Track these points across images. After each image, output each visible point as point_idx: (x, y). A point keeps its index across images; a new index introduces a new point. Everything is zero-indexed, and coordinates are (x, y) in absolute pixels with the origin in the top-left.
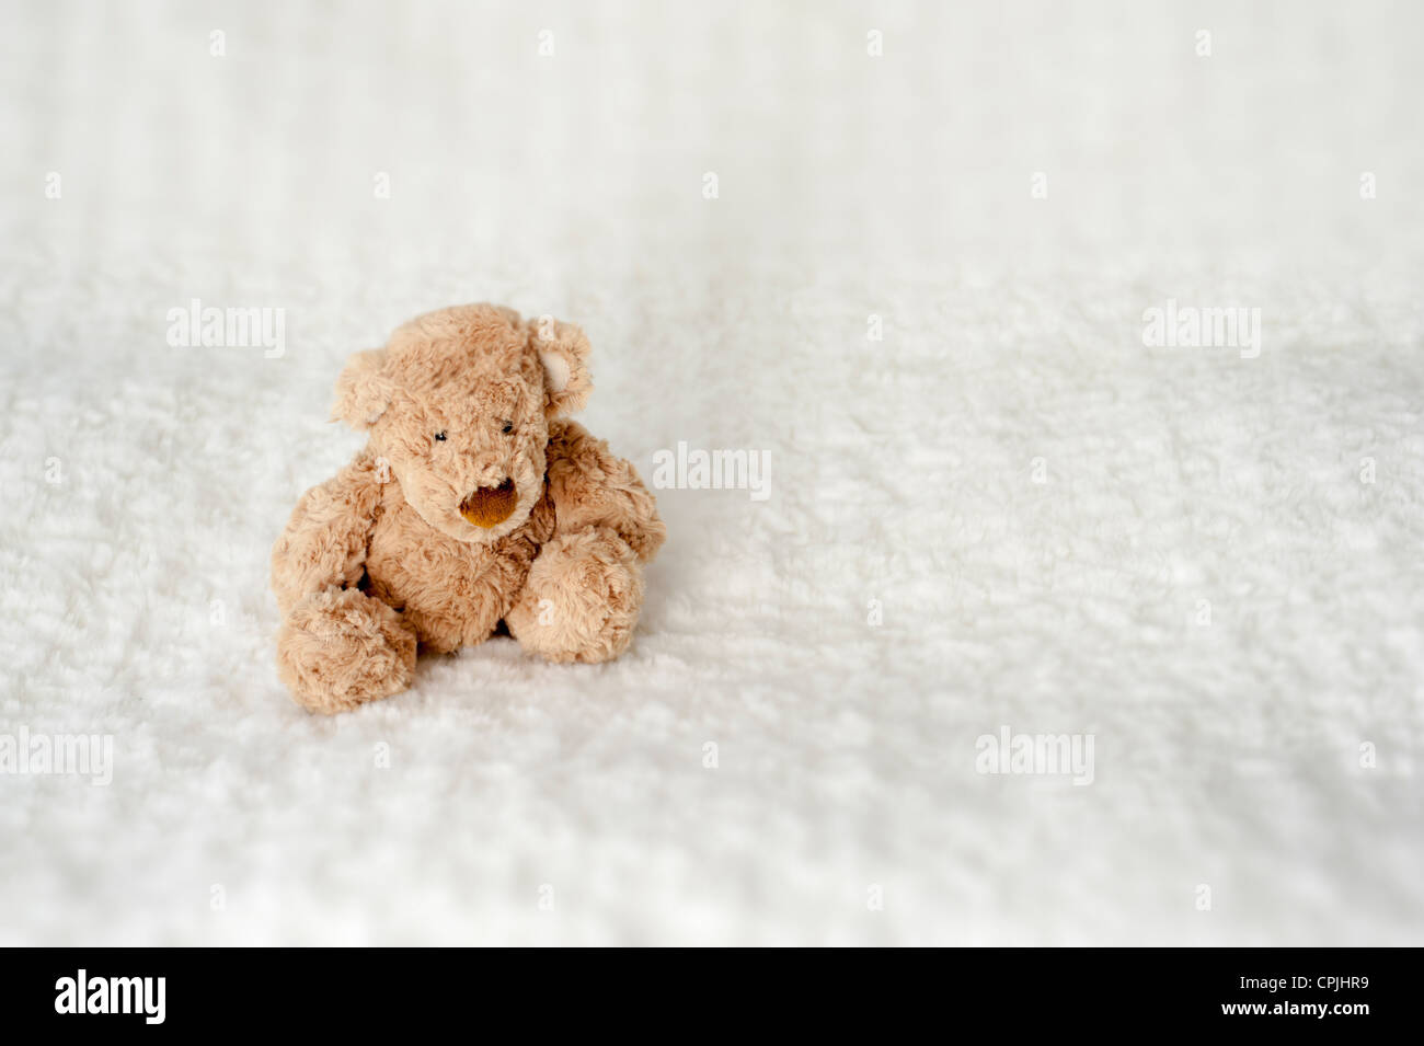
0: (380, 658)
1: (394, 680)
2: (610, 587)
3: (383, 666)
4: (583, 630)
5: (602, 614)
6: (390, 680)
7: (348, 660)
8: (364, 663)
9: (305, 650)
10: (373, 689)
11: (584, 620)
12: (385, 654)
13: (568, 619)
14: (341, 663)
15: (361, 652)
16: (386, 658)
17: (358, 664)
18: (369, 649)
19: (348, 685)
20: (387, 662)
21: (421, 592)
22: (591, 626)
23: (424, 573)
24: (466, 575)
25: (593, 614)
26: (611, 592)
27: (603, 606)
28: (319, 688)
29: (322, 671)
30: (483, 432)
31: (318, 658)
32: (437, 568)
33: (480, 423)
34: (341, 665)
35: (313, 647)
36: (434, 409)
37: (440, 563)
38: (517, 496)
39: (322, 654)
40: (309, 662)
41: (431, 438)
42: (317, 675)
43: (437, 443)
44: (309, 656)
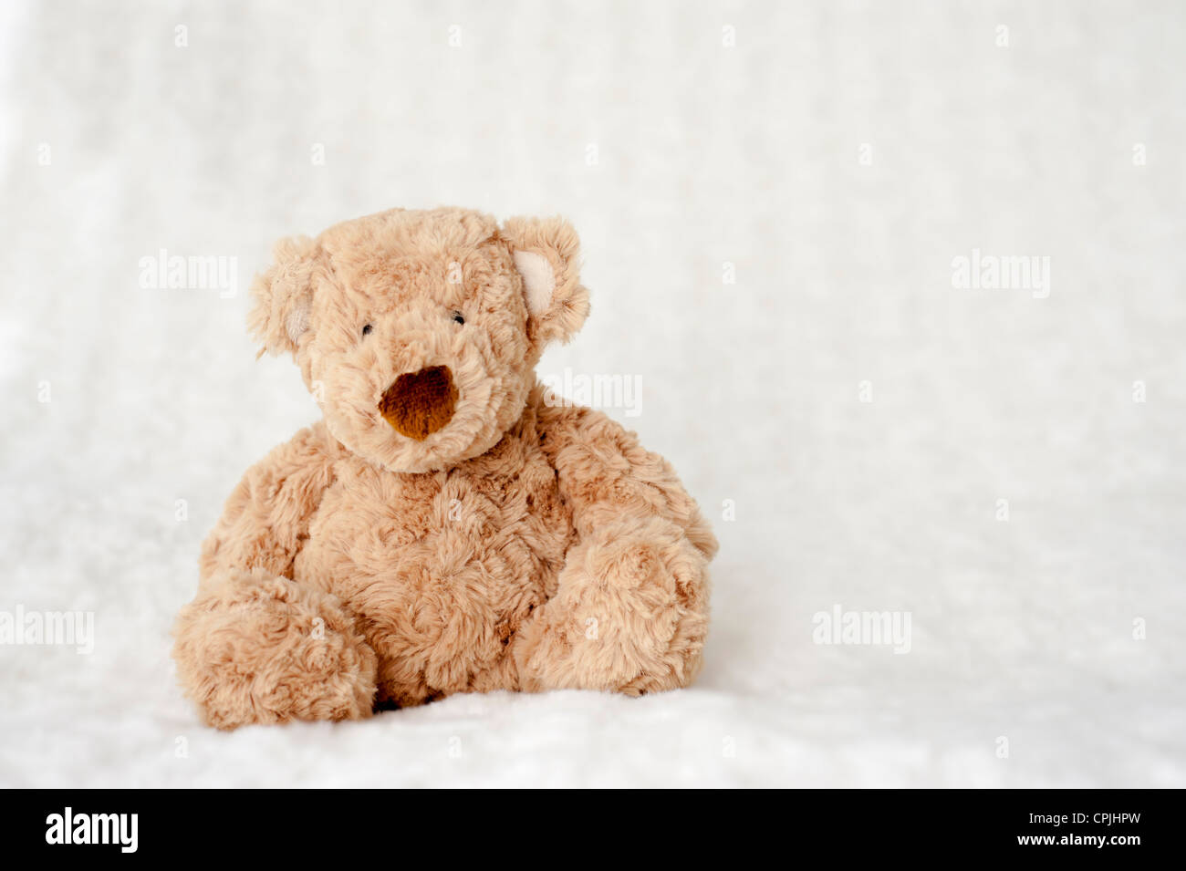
2: (676, 576)
4: (646, 644)
5: (671, 616)
11: (649, 627)
13: (626, 630)
22: (657, 634)
23: (374, 560)
24: (429, 564)
25: (659, 616)
26: (678, 584)
27: (671, 606)
28: (231, 687)
29: (236, 659)
30: (416, 313)
31: (230, 638)
32: (392, 552)
33: (414, 303)
34: (264, 647)
35: (222, 623)
36: (357, 291)
37: (396, 547)
38: (457, 393)
39: (236, 632)
40: (217, 644)
41: (354, 332)
42: (229, 664)
43: (363, 339)
44: (217, 636)
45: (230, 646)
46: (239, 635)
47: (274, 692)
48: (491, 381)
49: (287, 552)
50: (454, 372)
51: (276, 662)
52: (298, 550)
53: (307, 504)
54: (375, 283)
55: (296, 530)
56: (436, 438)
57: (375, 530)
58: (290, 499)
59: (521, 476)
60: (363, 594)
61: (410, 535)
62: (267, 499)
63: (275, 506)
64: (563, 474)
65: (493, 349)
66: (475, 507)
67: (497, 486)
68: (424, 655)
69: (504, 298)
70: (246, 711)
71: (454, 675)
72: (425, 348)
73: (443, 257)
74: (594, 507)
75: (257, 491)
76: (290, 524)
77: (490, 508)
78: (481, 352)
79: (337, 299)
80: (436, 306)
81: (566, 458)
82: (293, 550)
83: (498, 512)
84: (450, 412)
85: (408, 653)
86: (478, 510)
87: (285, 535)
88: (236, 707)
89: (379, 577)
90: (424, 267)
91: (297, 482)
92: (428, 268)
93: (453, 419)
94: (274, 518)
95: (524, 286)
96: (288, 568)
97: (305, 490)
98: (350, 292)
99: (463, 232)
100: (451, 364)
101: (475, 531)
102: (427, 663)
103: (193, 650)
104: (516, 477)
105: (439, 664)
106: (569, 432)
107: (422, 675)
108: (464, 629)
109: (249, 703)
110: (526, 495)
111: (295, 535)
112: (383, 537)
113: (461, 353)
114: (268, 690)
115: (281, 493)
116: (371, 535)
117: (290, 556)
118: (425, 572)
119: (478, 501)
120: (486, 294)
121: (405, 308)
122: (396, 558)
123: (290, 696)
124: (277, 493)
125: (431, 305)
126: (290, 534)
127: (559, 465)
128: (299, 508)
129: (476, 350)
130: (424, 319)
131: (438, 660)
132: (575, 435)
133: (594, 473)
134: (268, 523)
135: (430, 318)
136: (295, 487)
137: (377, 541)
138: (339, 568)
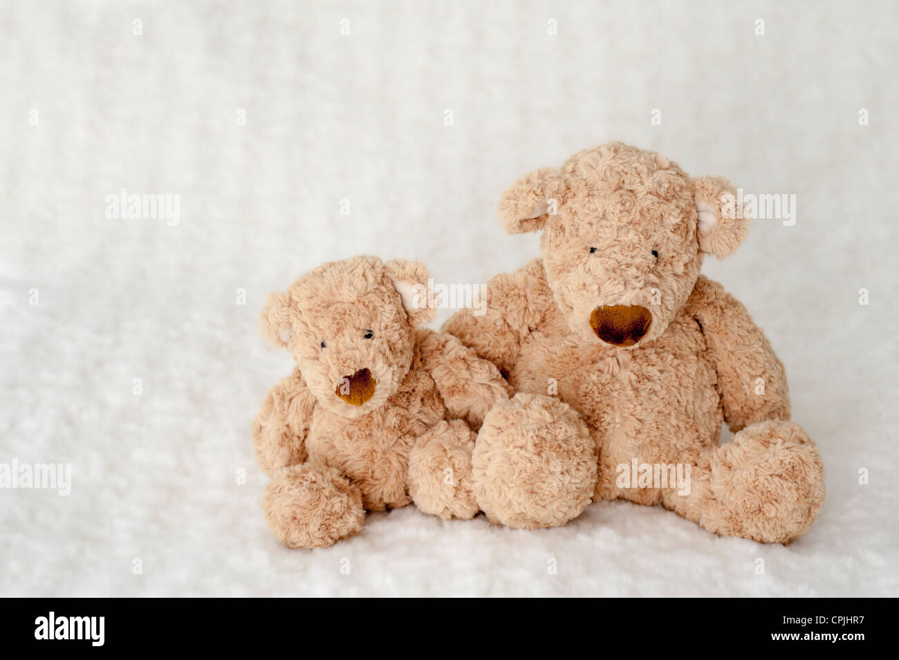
0: (336, 500)
1: (350, 516)
3: (339, 504)
6: (347, 516)
7: (314, 504)
8: (326, 505)
9: (283, 506)
10: (336, 523)
12: (339, 496)
14: (310, 508)
15: (323, 498)
16: (340, 499)
17: (322, 506)
18: (327, 494)
19: (318, 523)
20: (341, 502)
21: (347, 461)
23: (347, 448)
24: (376, 448)
28: (297, 531)
29: (298, 518)
30: (347, 338)
31: (294, 508)
32: (355, 445)
33: (345, 332)
34: (311, 510)
35: (288, 501)
36: (314, 326)
37: (356, 441)
38: (375, 381)
39: (297, 505)
40: (288, 513)
41: (317, 347)
42: (295, 521)
43: (322, 351)
44: (287, 508)
45: (294, 512)
46: (299, 506)
47: (319, 529)
48: (391, 369)
49: (299, 437)
50: (372, 371)
51: (318, 516)
52: (305, 437)
53: (306, 413)
54: (323, 323)
55: (303, 427)
56: (368, 404)
57: (345, 433)
58: (297, 411)
59: (416, 389)
60: (344, 466)
61: (363, 433)
62: (284, 410)
63: (289, 413)
64: (436, 381)
65: (390, 349)
66: (395, 414)
67: (404, 400)
68: (380, 491)
69: (392, 318)
70: (307, 540)
71: (397, 496)
72: (355, 363)
73: (357, 303)
74: (454, 398)
75: (278, 406)
76: (299, 425)
77: (402, 412)
78: (384, 355)
79: (305, 330)
80: (357, 331)
81: (437, 373)
82: (303, 437)
83: (406, 412)
84: (373, 392)
85: (372, 490)
86: (397, 414)
87: (297, 429)
88: (301, 539)
89: (352, 457)
90: (348, 312)
91: (299, 402)
92: (350, 311)
93: (375, 394)
94: (290, 420)
95: (402, 301)
96: (301, 445)
97: (304, 406)
98: (311, 327)
99: (365, 283)
100: (369, 366)
101: (396, 426)
102: (382, 493)
103: (275, 515)
104: (414, 390)
105: (388, 494)
106: (438, 358)
107: (381, 499)
108: (399, 476)
109: (308, 536)
110: (420, 398)
111: (302, 429)
112: (350, 436)
113: (374, 361)
114: (316, 529)
115: (291, 406)
116: (343, 435)
117: (301, 440)
118: (374, 453)
119: (395, 410)
120: (382, 316)
121: (341, 336)
122: (358, 448)
123: (327, 529)
124: (289, 407)
125: (354, 331)
126: (300, 428)
127: (434, 377)
128: (302, 416)
129: (381, 355)
130: (352, 341)
131: (387, 492)
132: (441, 359)
133: (452, 382)
134: (286, 423)
135: (355, 340)
136: (299, 405)
137: (346, 438)
138: (330, 453)
